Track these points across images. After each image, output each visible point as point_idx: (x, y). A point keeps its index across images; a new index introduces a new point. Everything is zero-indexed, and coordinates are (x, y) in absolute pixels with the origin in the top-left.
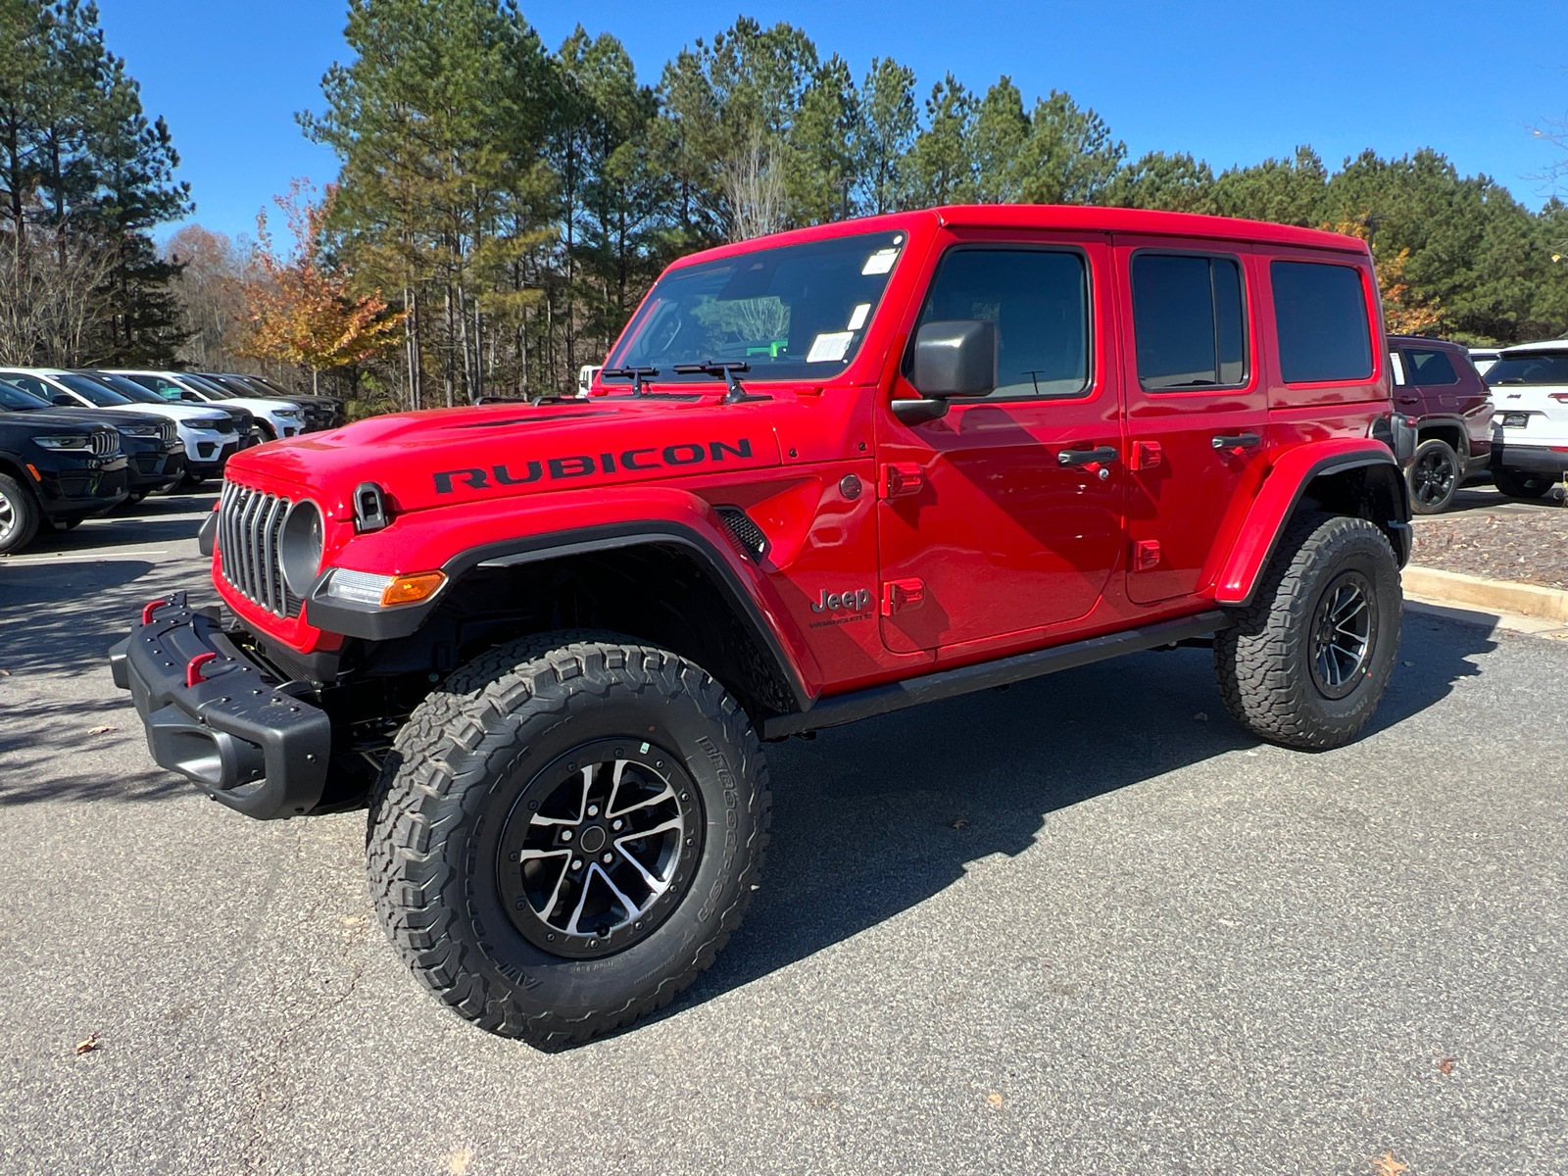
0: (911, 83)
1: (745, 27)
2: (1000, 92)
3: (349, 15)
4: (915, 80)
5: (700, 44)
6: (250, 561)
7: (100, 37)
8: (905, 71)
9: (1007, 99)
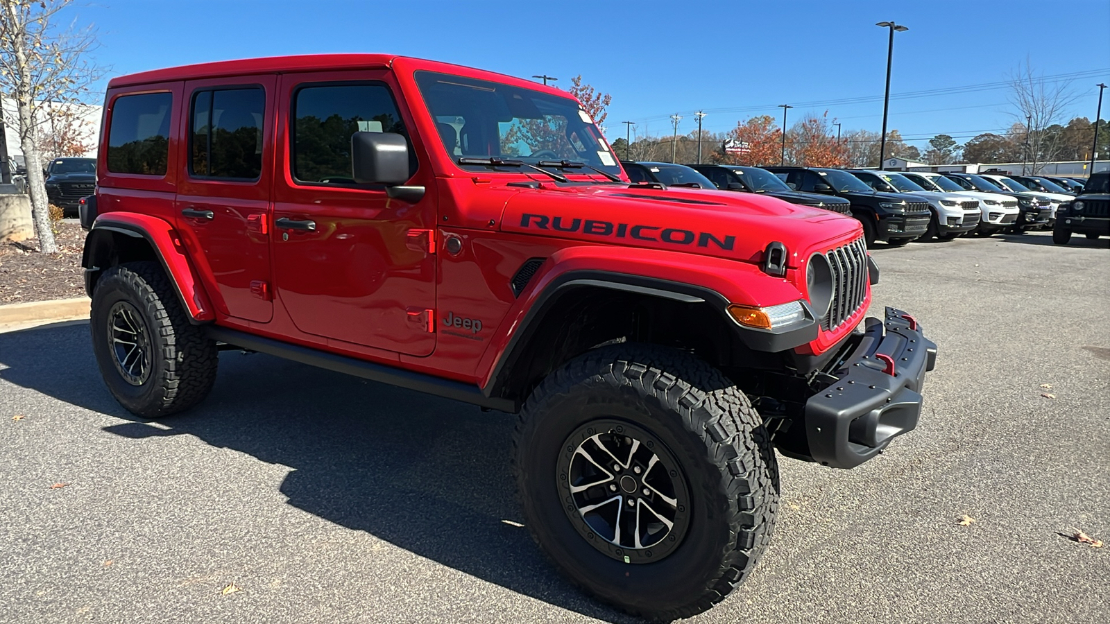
6: (851, 292)
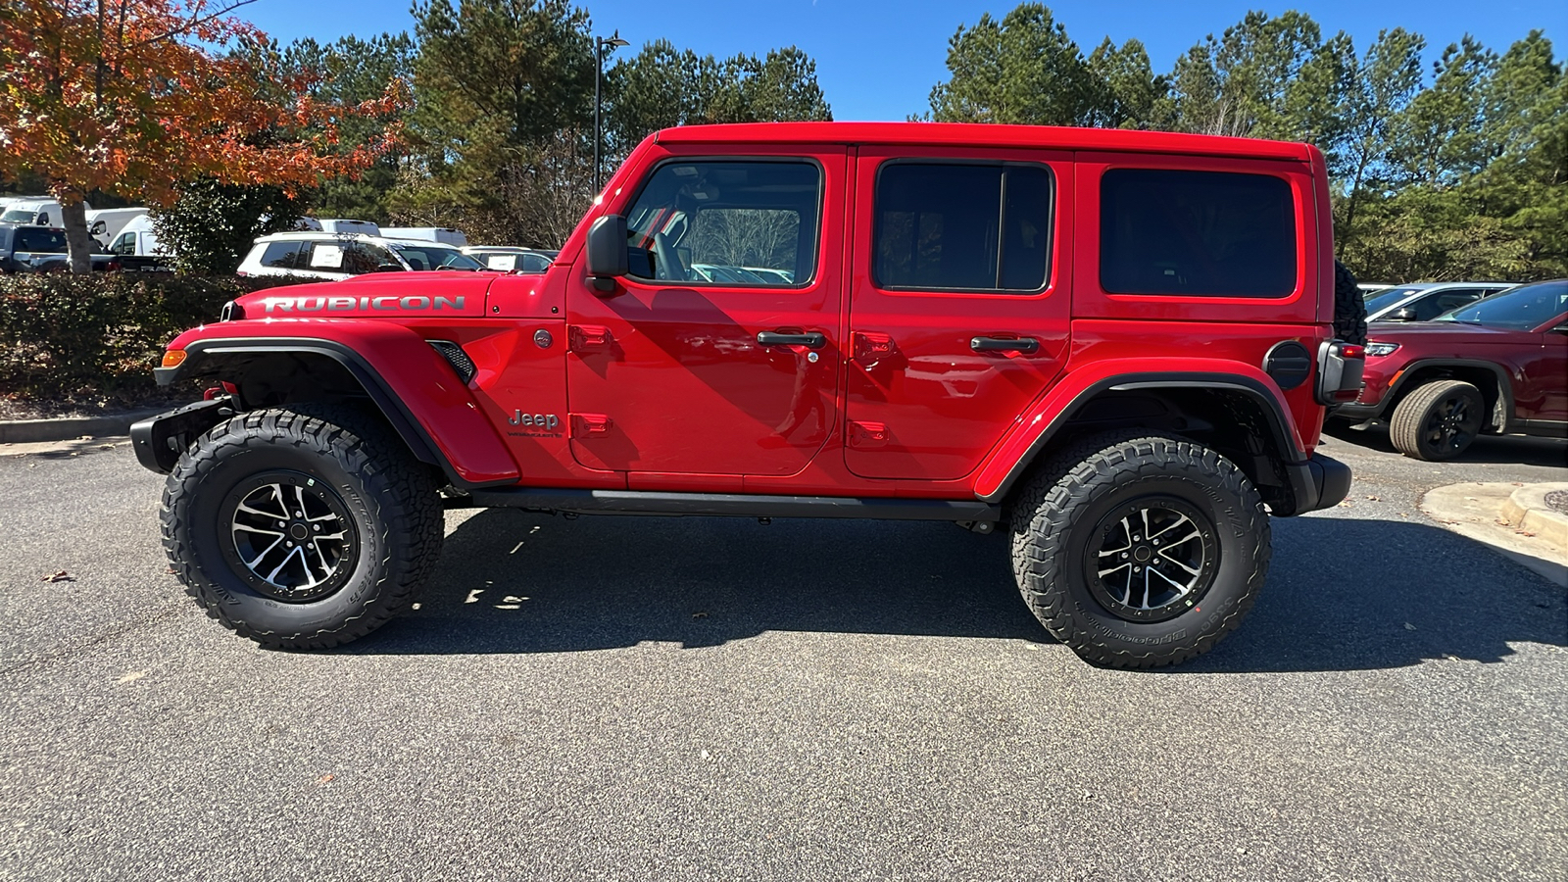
0: (1419, 48)
1: (1251, 20)
2: (1525, 46)
3: (949, 51)
4: (1425, 45)
5: (1210, 39)
7: (815, 80)
8: (1414, 38)
9: (1534, 52)
